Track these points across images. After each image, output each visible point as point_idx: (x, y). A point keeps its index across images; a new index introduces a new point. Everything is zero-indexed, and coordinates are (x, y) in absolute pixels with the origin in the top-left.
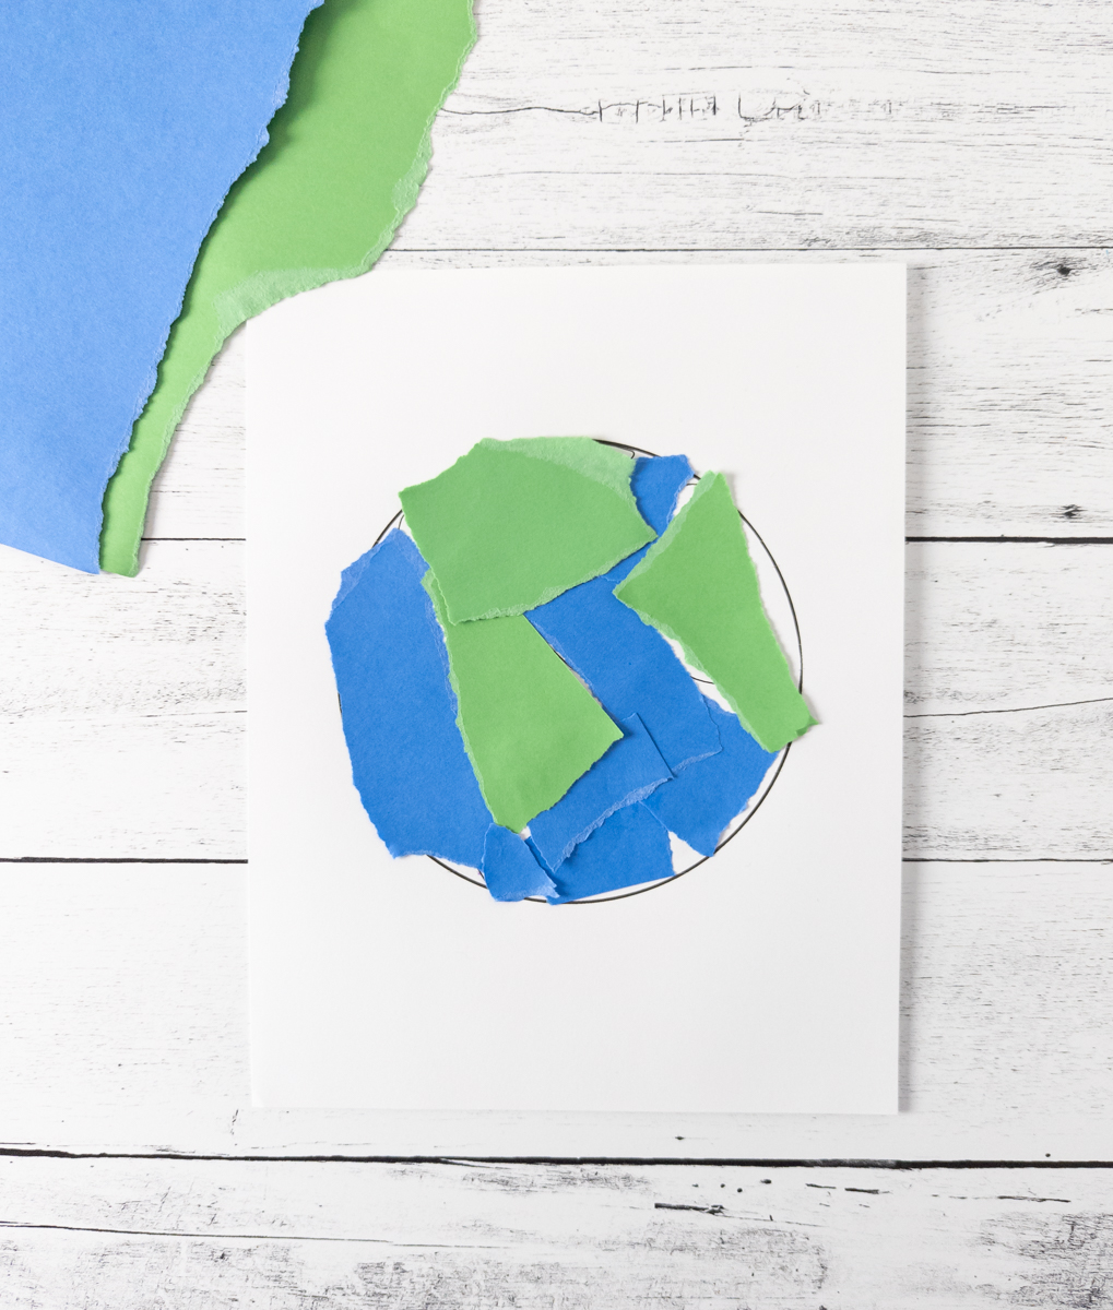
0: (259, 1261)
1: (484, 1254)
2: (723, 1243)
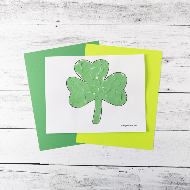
0: (72, 178)
1: (99, 177)
2: (127, 176)
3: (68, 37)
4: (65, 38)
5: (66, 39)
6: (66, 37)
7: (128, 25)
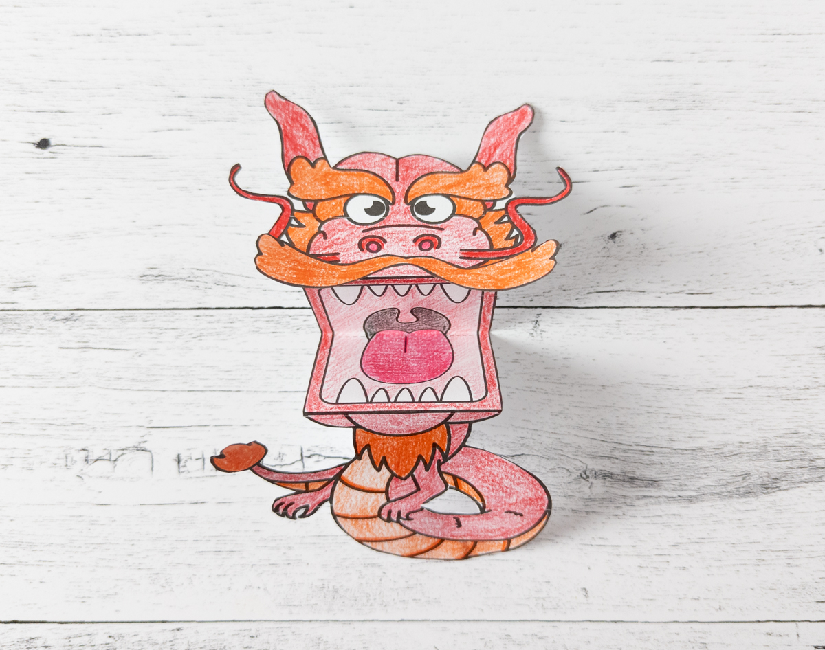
3: (737, 503)
4: (767, 487)
5: (755, 479)
6: (761, 503)
7: (178, 625)
